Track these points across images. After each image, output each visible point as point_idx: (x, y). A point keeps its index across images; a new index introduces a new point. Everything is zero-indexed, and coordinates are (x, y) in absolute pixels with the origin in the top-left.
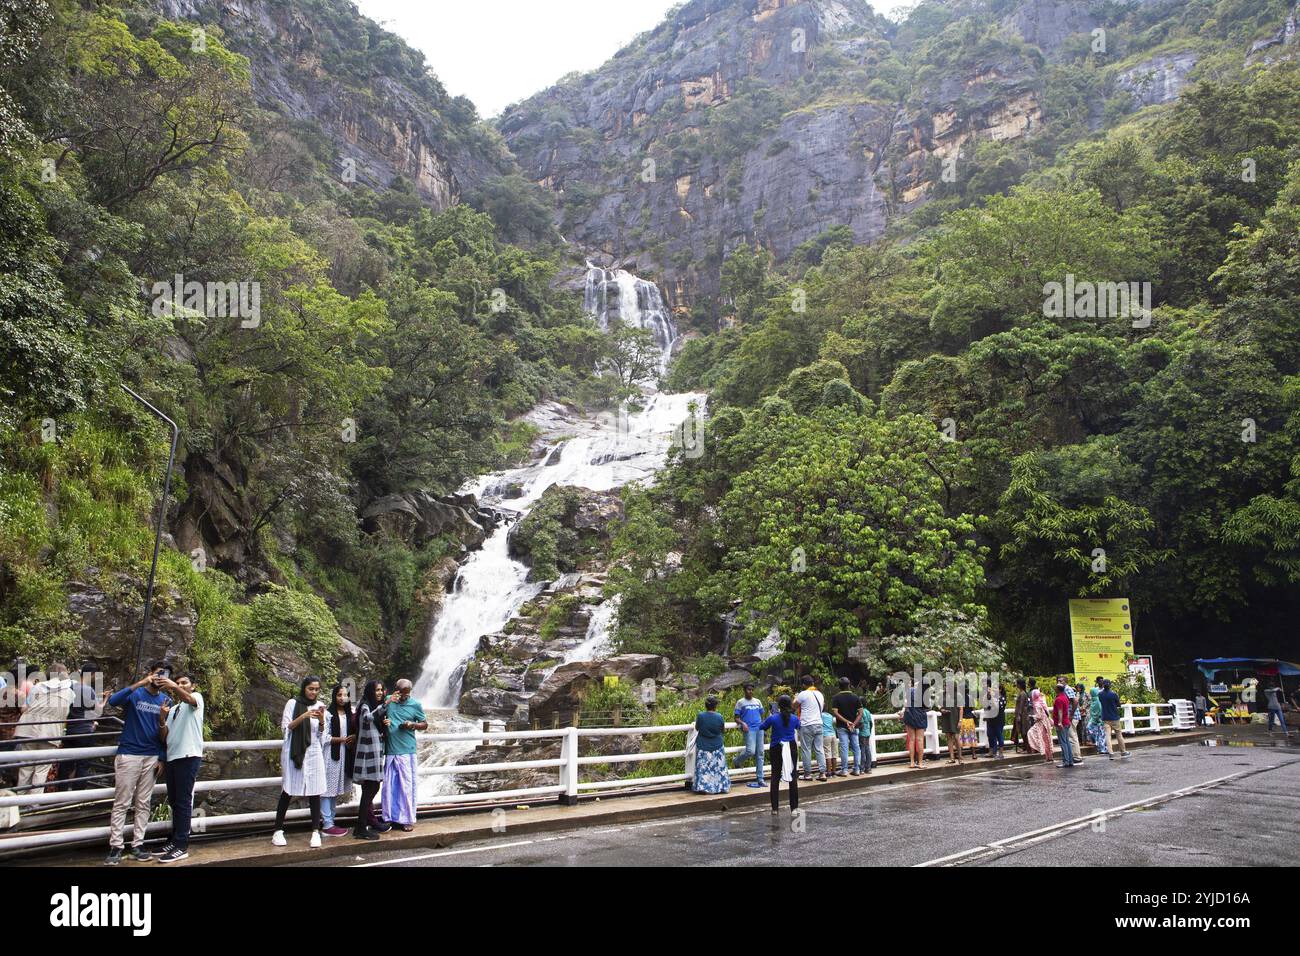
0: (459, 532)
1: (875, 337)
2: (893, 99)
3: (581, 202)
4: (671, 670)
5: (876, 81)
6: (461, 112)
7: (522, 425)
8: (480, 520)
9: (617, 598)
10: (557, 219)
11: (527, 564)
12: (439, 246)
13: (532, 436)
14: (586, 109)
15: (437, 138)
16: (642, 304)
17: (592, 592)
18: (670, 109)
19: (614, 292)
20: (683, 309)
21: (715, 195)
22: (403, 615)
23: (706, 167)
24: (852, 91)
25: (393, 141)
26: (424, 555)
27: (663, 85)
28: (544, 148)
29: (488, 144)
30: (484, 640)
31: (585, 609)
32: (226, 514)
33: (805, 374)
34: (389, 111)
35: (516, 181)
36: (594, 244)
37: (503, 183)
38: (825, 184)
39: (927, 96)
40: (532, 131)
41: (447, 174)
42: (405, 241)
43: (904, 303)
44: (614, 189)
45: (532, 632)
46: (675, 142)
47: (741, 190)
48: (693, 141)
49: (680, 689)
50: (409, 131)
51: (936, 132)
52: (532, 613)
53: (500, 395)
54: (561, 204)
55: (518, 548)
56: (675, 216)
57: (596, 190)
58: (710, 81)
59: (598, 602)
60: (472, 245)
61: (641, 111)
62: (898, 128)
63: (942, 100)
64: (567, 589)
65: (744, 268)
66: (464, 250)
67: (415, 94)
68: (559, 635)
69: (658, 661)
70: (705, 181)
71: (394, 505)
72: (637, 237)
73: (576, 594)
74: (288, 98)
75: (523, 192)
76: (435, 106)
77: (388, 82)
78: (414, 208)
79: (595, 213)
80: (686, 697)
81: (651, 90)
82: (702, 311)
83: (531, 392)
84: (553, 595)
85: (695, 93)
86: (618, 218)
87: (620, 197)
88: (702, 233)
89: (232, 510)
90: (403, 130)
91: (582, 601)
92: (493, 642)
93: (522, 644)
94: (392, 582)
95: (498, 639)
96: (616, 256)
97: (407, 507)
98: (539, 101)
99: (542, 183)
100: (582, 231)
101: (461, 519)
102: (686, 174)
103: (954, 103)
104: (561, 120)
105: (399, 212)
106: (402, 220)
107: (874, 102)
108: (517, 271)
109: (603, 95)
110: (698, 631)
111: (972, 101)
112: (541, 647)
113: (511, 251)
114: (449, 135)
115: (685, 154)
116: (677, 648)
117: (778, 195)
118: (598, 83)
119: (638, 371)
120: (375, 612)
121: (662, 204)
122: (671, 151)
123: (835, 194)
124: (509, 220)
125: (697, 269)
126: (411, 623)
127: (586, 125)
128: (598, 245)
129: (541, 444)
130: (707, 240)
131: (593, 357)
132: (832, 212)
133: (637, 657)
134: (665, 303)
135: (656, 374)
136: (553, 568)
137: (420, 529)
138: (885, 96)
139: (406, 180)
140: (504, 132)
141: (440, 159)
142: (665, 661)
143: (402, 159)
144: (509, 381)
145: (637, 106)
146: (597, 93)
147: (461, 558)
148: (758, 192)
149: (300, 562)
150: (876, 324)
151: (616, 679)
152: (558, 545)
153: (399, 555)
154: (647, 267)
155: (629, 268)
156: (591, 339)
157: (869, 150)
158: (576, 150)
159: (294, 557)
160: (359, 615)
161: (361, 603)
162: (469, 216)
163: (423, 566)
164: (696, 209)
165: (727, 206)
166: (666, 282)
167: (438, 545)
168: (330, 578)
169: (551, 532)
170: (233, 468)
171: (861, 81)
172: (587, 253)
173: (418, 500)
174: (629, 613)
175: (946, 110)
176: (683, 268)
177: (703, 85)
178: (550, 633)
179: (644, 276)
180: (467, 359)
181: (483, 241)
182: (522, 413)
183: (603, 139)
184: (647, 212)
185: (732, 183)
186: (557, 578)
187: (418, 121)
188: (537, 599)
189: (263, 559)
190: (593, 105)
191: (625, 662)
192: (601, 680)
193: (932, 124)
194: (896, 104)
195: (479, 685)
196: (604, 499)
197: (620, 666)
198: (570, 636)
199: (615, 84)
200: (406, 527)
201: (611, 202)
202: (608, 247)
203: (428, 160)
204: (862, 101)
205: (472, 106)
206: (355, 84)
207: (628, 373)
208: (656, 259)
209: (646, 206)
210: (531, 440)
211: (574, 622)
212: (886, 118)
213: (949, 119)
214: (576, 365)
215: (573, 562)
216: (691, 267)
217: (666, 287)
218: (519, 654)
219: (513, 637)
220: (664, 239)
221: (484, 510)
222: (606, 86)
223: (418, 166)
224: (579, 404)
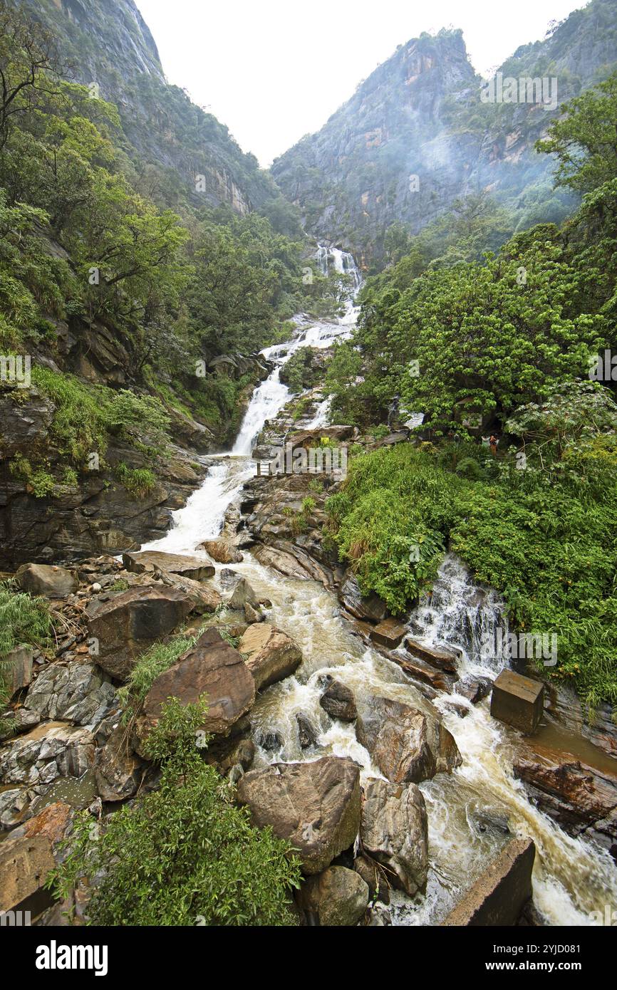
0: (255, 372)
1: (477, 248)
2: (483, 128)
3: (314, 213)
4: (359, 434)
5: (475, 116)
6: (251, 162)
7: (287, 323)
8: (266, 366)
9: (330, 397)
10: (302, 223)
11: (288, 386)
12: (243, 236)
13: (293, 328)
14: (314, 156)
15: (239, 178)
16: (345, 266)
17: (319, 396)
18: (358, 151)
19: (331, 260)
20: (365, 267)
21: (381, 201)
22: (230, 412)
23: (377, 184)
24: (460, 125)
25: (217, 182)
26: (239, 383)
27: (354, 136)
28: (294, 182)
29: (265, 181)
30: (267, 422)
31: (315, 405)
32: (107, 355)
33: (439, 262)
34: (213, 164)
35: (280, 202)
36: (321, 235)
37: (274, 203)
38: (440, 188)
39: (504, 122)
40: (287, 173)
41: (246, 200)
42: (226, 233)
43: (497, 224)
44: (330, 204)
45: (289, 417)
46: (360, 172)
47: (395, 196)
48: (371, 169)
49: (364, 444)
50: (225, 175)
51: (507, 146)
52: (289, 407)
53: (277, 310)
54: (304, 215)
55: (284, 379)
56: (361, 216)
57: (321, 205)
58: (380, 130)
59: (321, 401)
60: (260, 234)
61: (343, 154)
62: (485, 147)
63: (513, 123)
64: (306, 396)
65: (396, 234)
66: (255, 235)
67: (225, 152)
68: (302, 418)
69: (352, 428)
70: (376, 193)
71: (223, 360)
72: (342, 229)
73: (310, 397)
74: (161, 158)
75: (285, 208)
76: (236, 159)
77: (211, 145)
78: (230, 217)
79: (321, 218)
80: (368, 449)
81: (348, 140)
82: (374, 267)
83: (292, 308)
84: (299, 399)
85: (371, 139)
86: (332, 220)
87: (333, 207)
88: (374, 224)
89: (110, 352)
90: (222, 175)
91: (313, 401)
92: (270, 422)
93: (284, 423)
94: (223, 396)
95: (273, 421)
96: (332, 241)
97: (230, 360)
98: (289, 154)
99: (294, 203)
100: (314, 229)
101: (256, 366)
102: (366, 191)
103: (520, 124)
104: (302, 165)
105: (223, 219)
106: (225, 223)
107: (472, 131)
108: (283, 247)
109: (323, 147)
110: (373, 413)
111: (532, 121)
112: (293, 424)
113: (278, 237)
114: (245, 177)
115: (366, 178)
116: (362, 422)
117: (414, 198)
118: (320, 139)
119: (343, 296)
120: (217, 411)
121: (354, 210)
122: (358, 177)
123: (446, 193)
124: (279, 223)
125: (372, 245)
126: (234, 416)
127: (315, 166)
128: (323, 236)
129: (296, 332)
130: (377, 228)
131: (321, 292)
132: (443, 204)
133: (340, 427)
134: (356, 265)
135: (352, 298)
136: (301, 386)
137: (237, 371)
138: (479, 126)
139: (226, 204)
140: (274, 174)
141: (242, 191)
142: (356, 429)
143: (224, 192)
144: (281, 303)
145: (341, 152)
146: (320, 146)
147: (258, 385)
148: (404, 196)
149: (174, 387)
150: (478, 239)
151: (328, 439)
152: (303, 375)
153: (226, 383)
154: (347, 245)
155: (339, 247)
156: (320, 281)
157: (467, 163)
158: (310, 182)
159: (171, 384)
160: (208, 412)
161: (210, 407)
162: (259, 220)
163: (239, 389)
164: (372, 211)
165: (387, 207)
166: (356, 253)
167: (245, 379)
168: (192, 395)
169: (299, 368)
170: (109, 329)
171: (465, 118)
172: (318, 240)
173: (236, 357)
174: (336, 405)
175: (515, 130)
176: (365, 245)
177: (376, 133)
178: (297, 417)
179: (346, 251)
180: (252, 279)
181: (265, 232)
182: (288, 318)
183: (323, 174)
184: (347, 215)
185: (391, 192)
186: (302, 392)
187: (229, 169)
188: (292, 401)
189: (146, 384)
190: (317, 152)
191: (333, 430)
192: (319, 439)
193: (505, 141)
194: (485, 131)
195: (264, 444)
196: (325, 352)
197: (330, 432)
198: (307, 418)
199: (329, 139)
200: (229, 370)
201: (328, 212)
202: (328, 237)
203: (236, 192)
204: (465, 131)
205: (255, 158)
206: (195, 148)
207: (338, 298)
208: (352, 241)
209: (346, 211)
210: (292, 331)
211: (308, 410)
212: (478, 141)
213: (516, 136)
214: (313, 295)
215: (310, 384)
216: (369, 244)
217: (356, 256)
218: (282, 429)
219: (280, 420)
220: (355, 229)
221: (268, 362)
222: (324, 141)
223: (231, 196)
224: (315, 313)
